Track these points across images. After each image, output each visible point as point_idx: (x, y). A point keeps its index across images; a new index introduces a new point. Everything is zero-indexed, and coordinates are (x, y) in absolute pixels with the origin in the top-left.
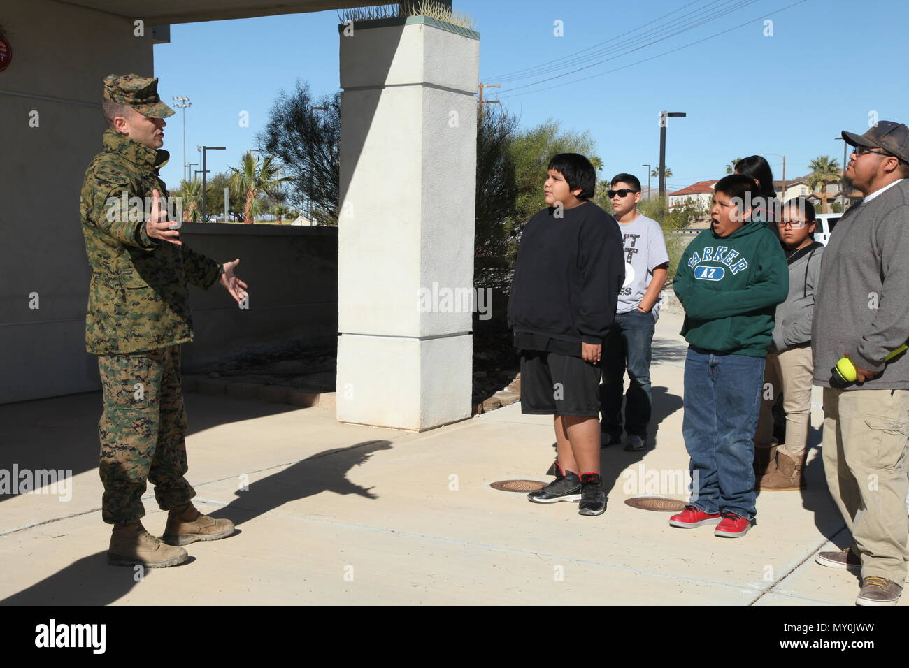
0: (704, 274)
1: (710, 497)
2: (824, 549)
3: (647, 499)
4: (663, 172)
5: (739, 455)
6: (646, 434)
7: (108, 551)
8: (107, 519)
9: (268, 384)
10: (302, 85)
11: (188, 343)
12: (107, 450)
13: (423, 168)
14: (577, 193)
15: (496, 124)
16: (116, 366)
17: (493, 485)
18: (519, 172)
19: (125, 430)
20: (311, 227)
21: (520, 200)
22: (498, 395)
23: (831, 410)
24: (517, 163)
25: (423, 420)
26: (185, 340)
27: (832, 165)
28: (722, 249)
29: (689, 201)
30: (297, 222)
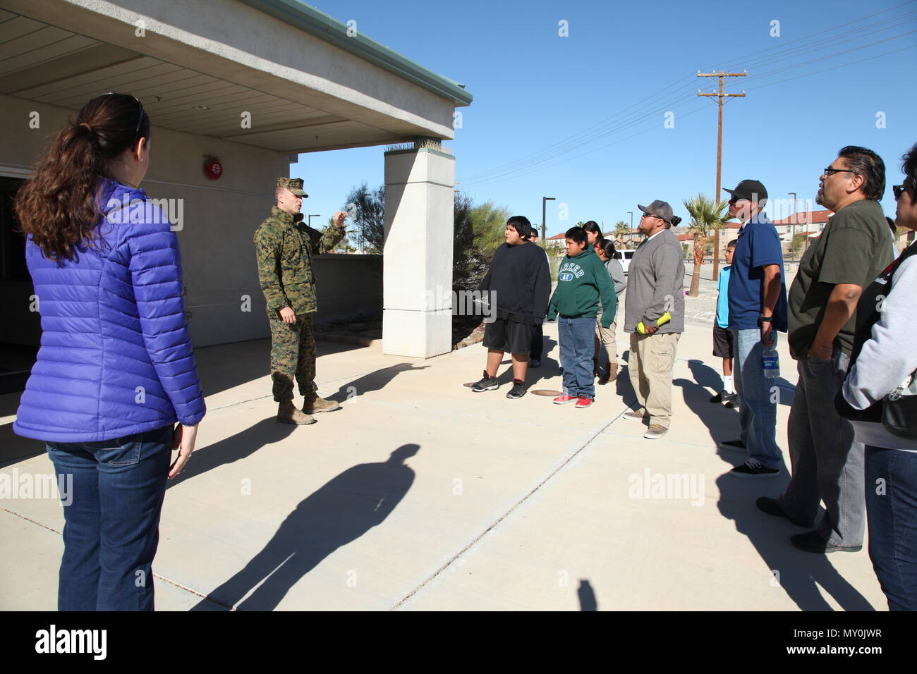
0: (564, 278)
1: (573, 388)
2: (626, 412)
3: (542, 391)
4: (544, 228)
5: (585, 367)
6: (540, 358)
7: (277, 416)
8: (276, 400)
9: (347, 335)
10: (364, 184)
11: (314, 312)
12: (273, 365)
13: (427, 224)
14: (523, 237)
15: (462, 202)
16: (276, 325)
17: (464, 385)
18: (474, 226)
19: (281, 356)
20: (364, 255)
21: (475, 241)
22: (465, 341)
23: (635, 347)
24: (474, 222)
25: (427, 353)
26: (313, 310)
27: (625, 226)
28: (572, 264)
29: (556, 243)
30: (356, 253)
